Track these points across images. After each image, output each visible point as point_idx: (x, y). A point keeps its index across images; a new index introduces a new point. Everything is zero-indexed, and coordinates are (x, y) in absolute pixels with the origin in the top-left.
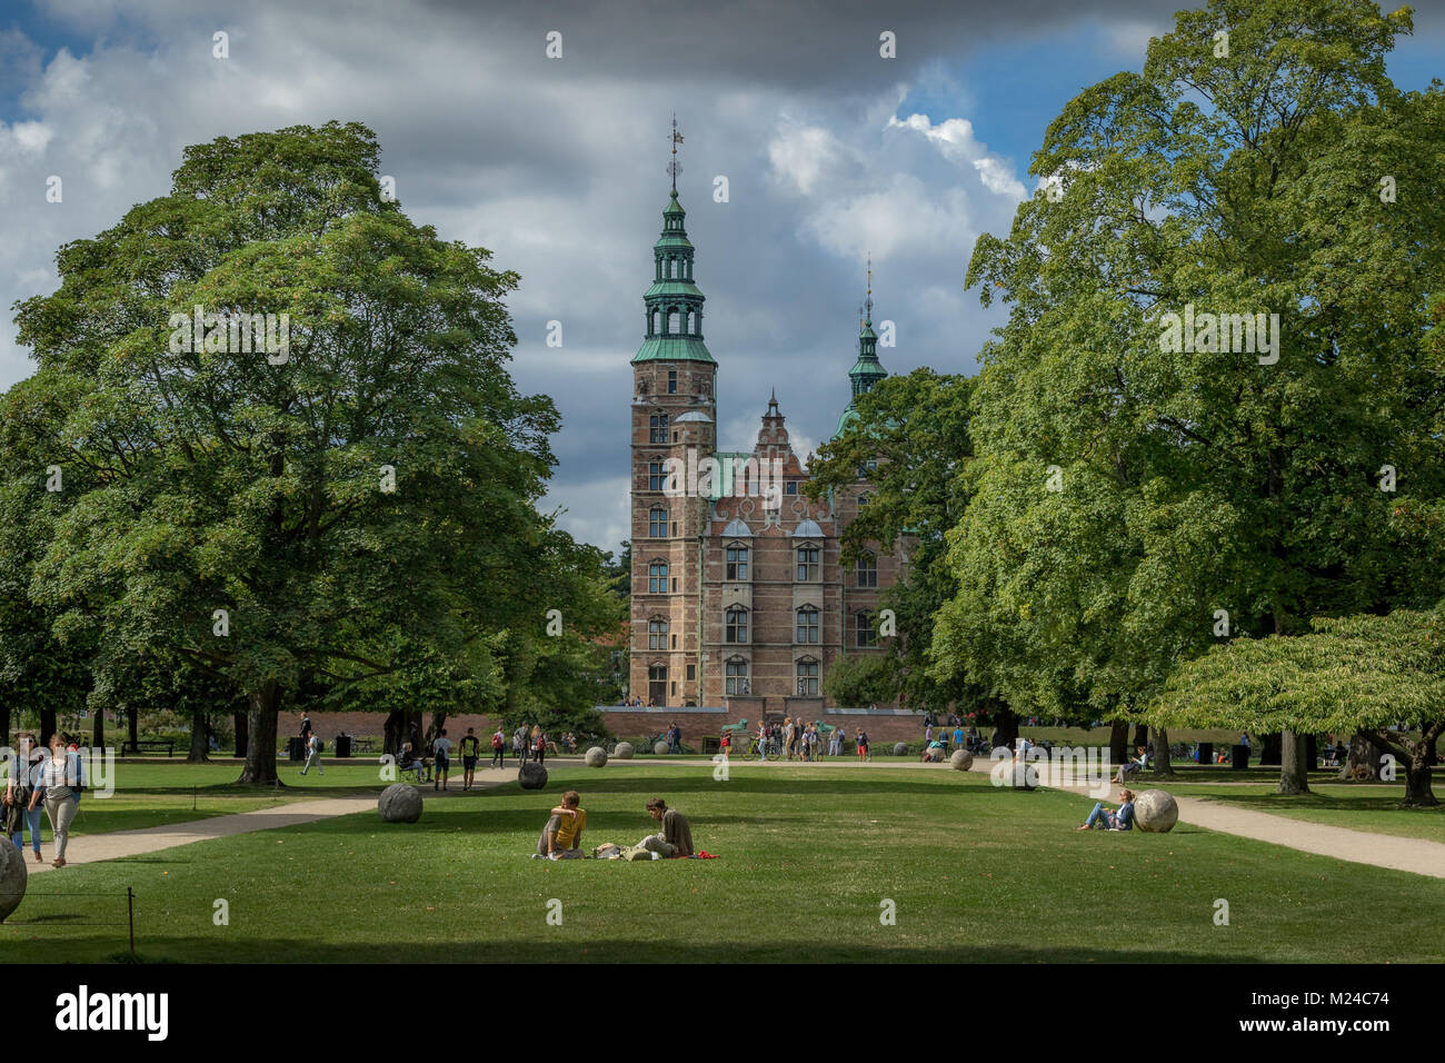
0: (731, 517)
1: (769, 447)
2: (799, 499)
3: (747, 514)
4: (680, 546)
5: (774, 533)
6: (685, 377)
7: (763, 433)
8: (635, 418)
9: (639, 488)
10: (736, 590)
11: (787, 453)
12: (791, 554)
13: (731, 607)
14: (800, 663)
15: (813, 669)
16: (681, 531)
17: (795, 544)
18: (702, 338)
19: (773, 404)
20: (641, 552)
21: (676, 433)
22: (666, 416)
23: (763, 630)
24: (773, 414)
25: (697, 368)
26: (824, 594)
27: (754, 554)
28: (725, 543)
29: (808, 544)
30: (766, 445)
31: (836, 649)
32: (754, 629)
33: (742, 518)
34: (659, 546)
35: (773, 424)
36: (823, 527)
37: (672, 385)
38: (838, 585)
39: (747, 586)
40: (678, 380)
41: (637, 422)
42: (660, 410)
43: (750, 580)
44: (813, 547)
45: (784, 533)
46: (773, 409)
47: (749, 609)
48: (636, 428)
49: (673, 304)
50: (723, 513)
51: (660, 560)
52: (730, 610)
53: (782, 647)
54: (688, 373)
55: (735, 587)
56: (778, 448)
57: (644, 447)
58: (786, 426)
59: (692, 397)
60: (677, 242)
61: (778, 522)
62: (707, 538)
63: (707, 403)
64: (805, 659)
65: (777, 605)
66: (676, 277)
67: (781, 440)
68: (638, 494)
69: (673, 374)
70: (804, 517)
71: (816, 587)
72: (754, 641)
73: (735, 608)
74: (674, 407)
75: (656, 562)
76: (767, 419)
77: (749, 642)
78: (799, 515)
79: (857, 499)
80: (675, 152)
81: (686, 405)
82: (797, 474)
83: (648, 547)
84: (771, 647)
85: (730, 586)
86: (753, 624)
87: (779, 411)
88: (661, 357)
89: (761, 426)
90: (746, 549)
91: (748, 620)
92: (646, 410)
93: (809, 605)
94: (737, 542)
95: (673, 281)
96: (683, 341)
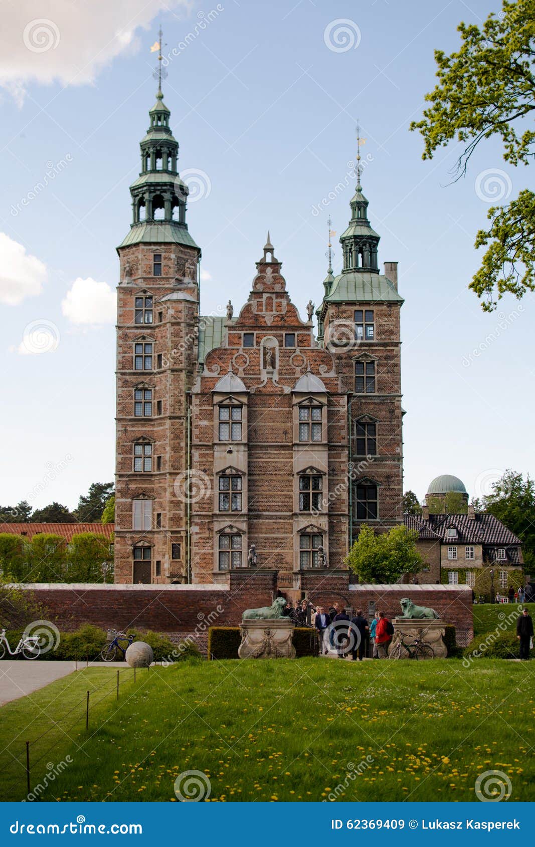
0: (223, 372)
1: (265, 296)
2: (298, 352)
3: (241, 369)
4: (164, 424)
5: (269, 390)
6: (170, 259)
7: (258, 280)
8: (120, 300)
9: (123, 368)
10: (230, 452)
11: (284, 302)
12: (290, 412)
13: (224, 471)
14: (303, 534)
15: (317, 541)
16: (166, 410)
17: (295, 400)
18: (186, 226)
19: (269, 249)
20: (126, 430)
21: (160, 314)
22: (151, 298)
23: (260, 499)
24: (269, 260)
25: (182, 252)
26: (329, 457)
27: (249, 413)
28: (217, 399)
29: (311, 400)
30: (261, 293)
31: (342, 519)
32: (249, 497)
33: (235, 372)
34: (143, 425)
35: (269, 270)
36: (327, 382)
37: (157, 266)
38: (343, 446)
39: (242, 448)
40: (163, 262)
41: (122, 304)
42: (145, 292)
43: (245, 441)
44: (315, 403)
45: (282, 390)
46: (269, 255)
47: (244, 474)
48: (121, 309)
49: (158, 193)
50: (214, 367)
51: (144, 439)
52: (223, 475)
53: (280, 517)
54: (173, 256)
55: (228, 448)
56: (274, 296)
57: (128, 328)
58: (283, 272)
59: (177, 280)
60: (163, 136)
61: (276, 377)
62: (197, 394)
63: (192, 285)
64: (308, 530)
65: (276, 469)
66: (161, 169)
67: (277, 288)
68: (123, 374)
69: (157, 257)
70: (304, 372)
71: (320, 448)
72: (249, 510)
73: (228, 472)
74: (159, 289)
75: (141, 441)
76: (262, 265)
77: (245, 511)
78: (298, 369)
79: (354, 362)
80: (160, 59)
81: (171, 286)
82: (296, 324)
83: (133, 426)
84: (268, 517)
85: (223, 448)
86: (249, 490)
87: (275, 256)
88: (145, 240)
89: (255, 273)
90: (240, 406)
91: (242, 485)
92: (131, 291)
93: (312, 468)
94: (230, 398)
95: (158, 172)
96: (168, 227)
